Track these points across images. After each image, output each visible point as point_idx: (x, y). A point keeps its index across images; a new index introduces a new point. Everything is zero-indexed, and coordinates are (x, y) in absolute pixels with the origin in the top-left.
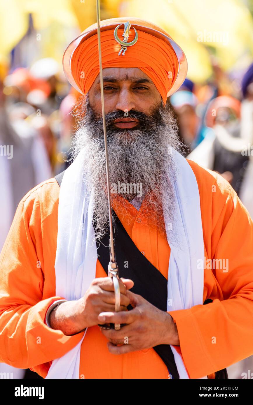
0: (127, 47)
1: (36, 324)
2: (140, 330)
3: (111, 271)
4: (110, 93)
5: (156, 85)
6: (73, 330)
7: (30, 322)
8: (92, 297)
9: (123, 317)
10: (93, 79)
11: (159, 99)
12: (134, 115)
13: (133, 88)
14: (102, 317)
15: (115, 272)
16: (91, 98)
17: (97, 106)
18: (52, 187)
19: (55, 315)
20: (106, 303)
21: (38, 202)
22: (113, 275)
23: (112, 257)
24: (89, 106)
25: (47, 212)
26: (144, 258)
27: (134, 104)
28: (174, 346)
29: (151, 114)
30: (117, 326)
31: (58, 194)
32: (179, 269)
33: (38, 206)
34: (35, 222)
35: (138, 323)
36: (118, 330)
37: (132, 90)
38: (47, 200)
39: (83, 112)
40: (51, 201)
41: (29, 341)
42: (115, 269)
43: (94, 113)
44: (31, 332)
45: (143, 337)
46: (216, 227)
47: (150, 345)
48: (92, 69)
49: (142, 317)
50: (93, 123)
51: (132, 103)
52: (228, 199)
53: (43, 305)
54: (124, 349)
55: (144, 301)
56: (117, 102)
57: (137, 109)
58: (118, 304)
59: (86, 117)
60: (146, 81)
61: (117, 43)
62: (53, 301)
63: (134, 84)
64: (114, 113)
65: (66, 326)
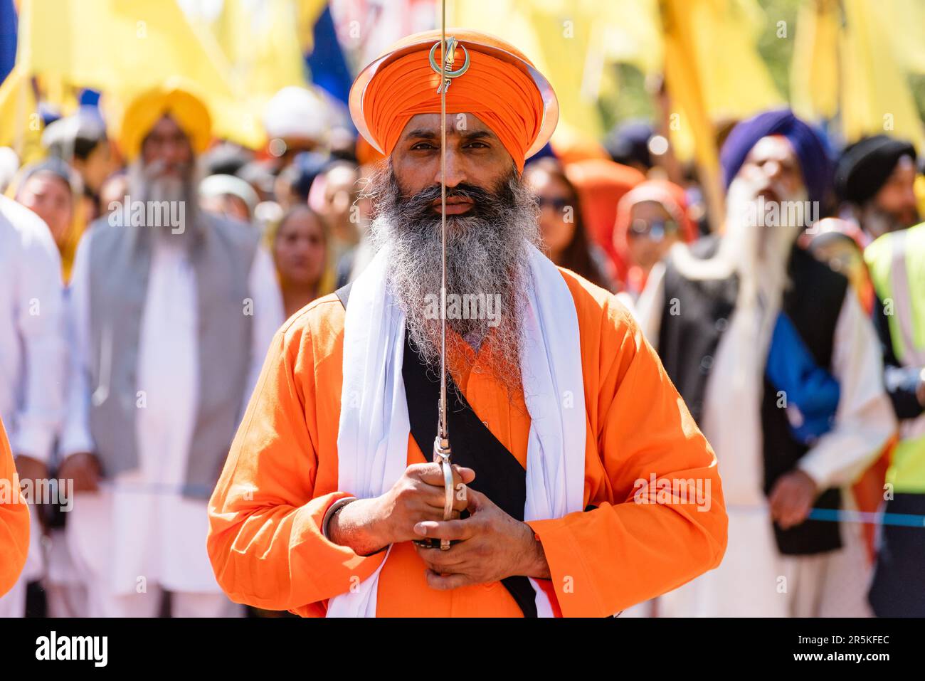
0: (451, 78)
1: (308, 535)
2: (480, 551)
3: (440, 451)
4: (424, 156)
5: (503, 140)
6: (368, 548)
7: (297, 533)
8: (406, 495)
9: (456, 529)
10: (398, 132)
11: (509, 163)
12: (463, 191)
13: (464, 146)
14: (420, 528)
15: (446, 454)
16: (396, 165)
17: (404, 178)
18: (331, 309)
19: (337, 521)
20: (430, 505)
21: (309, 334)
22: (443, 459)
23: (442, 430)
24: (393, 178)
25: (323, 352)
26: (488, 431)
27: (465, 173)
28: (534, 578)
29: (494, 190)
30: (445, 544)
31: (343, 321)
32: (545, 453)
33: (309, 340)
34: (304, 367)
35: (478, 540)
36: (445, 551)
37: (462, 150)
38: (325, 331)
39: (383, 187)
40: (331, 333)
41: (294, 565)
42: (447, 449)
43: (400, 190)
44: (297, 549)
45: (485, 562)
46: (605, 383)
47: (496, 576)
48: (396, 117)
49: (486, 529)
50: (400, 206)
51: (460, 172)
52: (627, 335)
53: (318, 504)
54: (454, 581)
55: (489, 503)
56: (438, 170)
57: (470, 182)
58: (449, 507)
59: (387, 196)
60: (484, 134)
61: (435, 73)
62: (335, 499)
63: (465, 140)
64: (432, 189)
65: (357, 540)
